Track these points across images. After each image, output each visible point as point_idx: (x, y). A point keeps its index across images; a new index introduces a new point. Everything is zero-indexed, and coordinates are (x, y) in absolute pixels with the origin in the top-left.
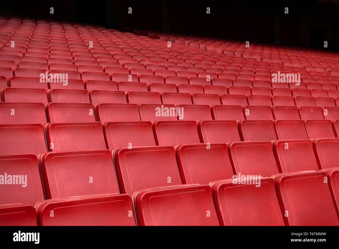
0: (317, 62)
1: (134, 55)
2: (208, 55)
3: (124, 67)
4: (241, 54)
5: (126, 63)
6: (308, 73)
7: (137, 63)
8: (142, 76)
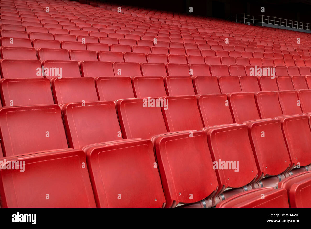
0: (222, 29)
1: (87, 21)
2: (141, 21)
3: (82, 30)
4: (165, 21)
5: (84, 27)
6: (219, 37)
7: (91, 27)
8: (101, 38)
